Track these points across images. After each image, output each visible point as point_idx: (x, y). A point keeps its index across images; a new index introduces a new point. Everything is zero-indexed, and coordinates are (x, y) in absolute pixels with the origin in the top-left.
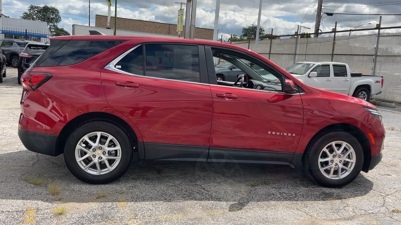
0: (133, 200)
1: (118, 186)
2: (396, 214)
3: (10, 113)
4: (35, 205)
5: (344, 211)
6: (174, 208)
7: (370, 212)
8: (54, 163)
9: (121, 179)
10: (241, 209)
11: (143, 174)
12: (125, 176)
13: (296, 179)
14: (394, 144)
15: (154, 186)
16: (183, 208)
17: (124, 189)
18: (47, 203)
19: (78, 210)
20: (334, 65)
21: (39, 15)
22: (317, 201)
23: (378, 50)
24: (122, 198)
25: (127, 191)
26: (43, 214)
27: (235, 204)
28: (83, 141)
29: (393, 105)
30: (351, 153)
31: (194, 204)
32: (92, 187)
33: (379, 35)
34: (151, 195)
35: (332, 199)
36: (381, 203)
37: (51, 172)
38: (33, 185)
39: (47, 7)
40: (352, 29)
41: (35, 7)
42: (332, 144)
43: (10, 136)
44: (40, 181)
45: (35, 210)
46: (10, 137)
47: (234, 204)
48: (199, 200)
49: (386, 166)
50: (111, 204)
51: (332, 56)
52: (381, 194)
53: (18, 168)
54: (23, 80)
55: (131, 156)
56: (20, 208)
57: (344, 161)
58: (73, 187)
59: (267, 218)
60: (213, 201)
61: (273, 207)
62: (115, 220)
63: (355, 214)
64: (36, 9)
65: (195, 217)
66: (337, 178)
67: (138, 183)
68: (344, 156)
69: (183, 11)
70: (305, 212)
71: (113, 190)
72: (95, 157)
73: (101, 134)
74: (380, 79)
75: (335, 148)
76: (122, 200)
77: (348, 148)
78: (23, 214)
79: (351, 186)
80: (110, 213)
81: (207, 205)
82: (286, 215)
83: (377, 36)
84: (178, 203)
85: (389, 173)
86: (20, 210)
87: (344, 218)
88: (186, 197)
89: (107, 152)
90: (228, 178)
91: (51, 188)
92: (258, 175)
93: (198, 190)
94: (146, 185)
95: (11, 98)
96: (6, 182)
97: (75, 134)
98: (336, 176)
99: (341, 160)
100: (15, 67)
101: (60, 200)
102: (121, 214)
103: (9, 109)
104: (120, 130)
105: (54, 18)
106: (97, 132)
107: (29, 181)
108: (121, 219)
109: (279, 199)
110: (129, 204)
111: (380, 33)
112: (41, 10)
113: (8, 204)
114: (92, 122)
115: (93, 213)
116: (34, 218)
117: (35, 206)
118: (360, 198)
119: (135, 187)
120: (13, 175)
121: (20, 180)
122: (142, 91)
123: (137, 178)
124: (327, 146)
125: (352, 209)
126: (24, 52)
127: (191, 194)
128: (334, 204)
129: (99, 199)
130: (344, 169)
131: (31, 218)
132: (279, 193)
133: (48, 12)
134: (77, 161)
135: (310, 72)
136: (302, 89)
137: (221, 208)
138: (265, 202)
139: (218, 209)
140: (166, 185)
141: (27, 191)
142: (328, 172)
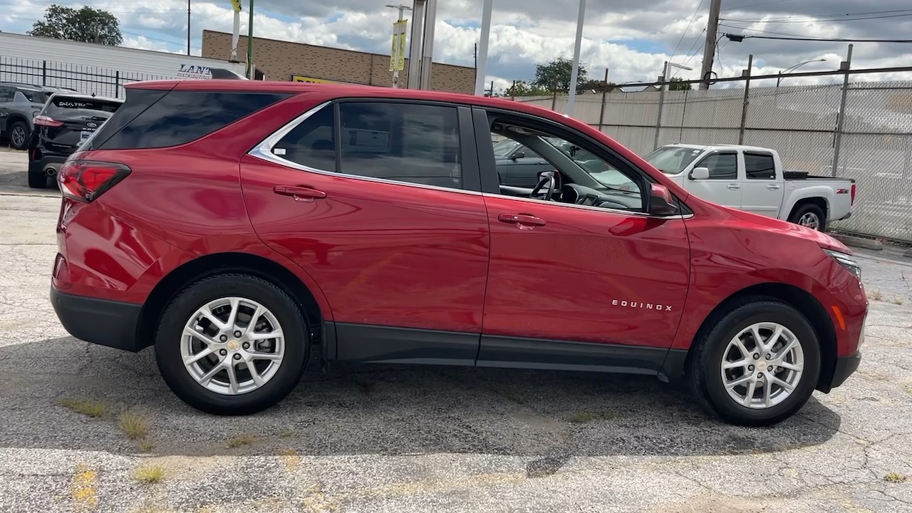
0: (311, 452)
1: (276, 419)
2: (893, 485)
3: (17, 254)
4: (94, 461)
5: (779, 477)
6: (406, 469)
7: (837, 480)
8: (126, 368)
9: (281, 404)
10: (553, 472)
11: (331, 394)
12: (290, 399)
13: (670, 407)
14: (882, 331)
15: (357, 420)
16: (425, 469)
17: (291, 427)
18: (120, 457)
19: (191, 472)
20: (746, 153)
21: (72, 29)
22: (720, 455)
23: (844, 120)
24: (287, 446)
25: (296, 431)
26: (113, 482)
27: (540, 460)
28: (198, 319)
29: (877, 244)
30: (793, 348)
31: (449, 461)
32: (217, 422)
33: (846, 86)
34: (352, 440)
35: (752, 451)
36: (859, 461)
37: (124, 388)
38: (84, 416)
39: (90, 9)
40: (784, 71)
41: (63, 11)
42: (751, 329)
43: (21, 305)
44: (98, 408)
45: (96, 473)
46: (22, 309)
47: (536, 462)
48: (460, 452)
49: (867, 380)
50: (263, 459)
51: (742, 133)
52: (858, 441)
53: (47, 377)
54: (63, 179)
55: (306, 353)
56: (61, 468)
57: (779, 367)
58: (175, 422)
59: (612, 493)
60: (490, 455)
61: (623, 469)
62: (275, 495)
63: (803, 485)
64: (65, 16)
65: (454, 489)
66: (763, 406)
67: (320, 414)
68: (777, 357)
69: (406, 25)
70: (695, 480)
71: (267, 428)
72: (225, 354)
73: (240, 302)
74: (848, 186)
75: (759, 339)
76: (287, 451)
77: (786, 339)
78: (69, 481)
79: (792, 424)
80: (263, 481)
81: (478, 464)
82: (654, 487)
83: (842, 89)
84: (413, 459)
85: (874, 394)
86: (61, 470)
87: (781, 493)
88: (429, 445)
89: (252, 343)
90: (521, 403)
91: (127, 423)
92: (585, 396)
93: (455, 430)
94: (338, 418)
95: (14, 218)
96: (24, 410)
97: (182, 301)
98: (759, 400)
99: (771, 366)
100: (18, 148)
101: (149, 450)
102: (289, 483)
103: (13, 244)
104: (283, 294)
105: (106, 36)
106: (231, 299)
107: (75, 407)
108: (289, 493)
109: (635, 451)
110: (305, 459)
111: (849, 82)
112: (77, 16)
113: (34, 459)
114: (220, 276)
115: (225, 479)
116: (95, 489)
117: (93, 464)
118: (813, 449)
119: (314, 423)
120: (37, 395)
121: (53, 404)
122: (331, 207)
123: (317, 402)
124: (740, 334)
125: (797, 474)
126: (43, 114)
127: (441, 439)
128: (756, 462)
129: (236, 449)
130: (777, 385)
131: (88, 490)
132: (635, 437)
133: (93, 23)
134: (185, 363)
135: (693, 167)
136: (688, 207)
137: (509, 471)
138: (605, 457)
139: (502, 472)
140: (382, 418)
141: (73, 430)
142: (742, 390)
